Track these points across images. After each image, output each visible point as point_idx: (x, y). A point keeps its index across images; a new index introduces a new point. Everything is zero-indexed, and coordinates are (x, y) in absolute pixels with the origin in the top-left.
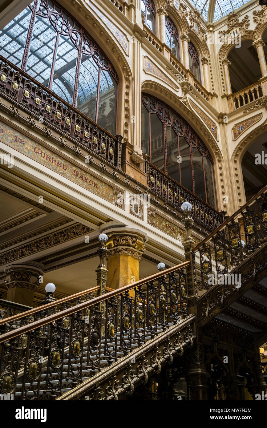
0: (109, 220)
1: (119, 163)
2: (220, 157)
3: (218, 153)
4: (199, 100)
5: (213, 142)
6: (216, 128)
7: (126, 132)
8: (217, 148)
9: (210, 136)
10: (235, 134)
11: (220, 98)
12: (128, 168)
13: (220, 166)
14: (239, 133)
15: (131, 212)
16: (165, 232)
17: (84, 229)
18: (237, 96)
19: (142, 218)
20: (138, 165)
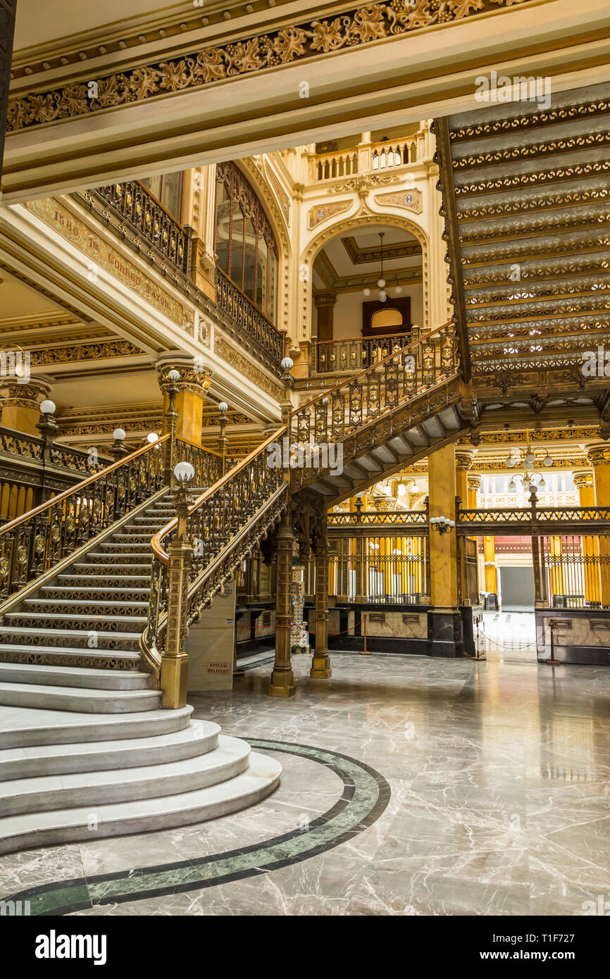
0: (174, 348)
1: (188, 269)
2: (288, 252)
3: (287, 246)
4: (275, 162)
5: (284, 229)
6: (289, 206)
7: (195, 219)
8: (286, 239)
9: (280, 219)
10: (312, 220)
11: (299, 155)
12: (198, 278)
13: (286, 264)
14: (318, 221)
15: (200, 340)
16: (228, 362)
17: (131, 348)
18: (323, 161)
19: (209, 347)
20: (207, 271)
